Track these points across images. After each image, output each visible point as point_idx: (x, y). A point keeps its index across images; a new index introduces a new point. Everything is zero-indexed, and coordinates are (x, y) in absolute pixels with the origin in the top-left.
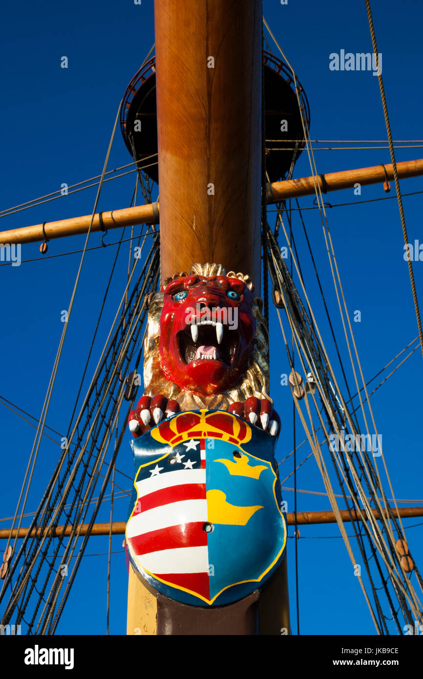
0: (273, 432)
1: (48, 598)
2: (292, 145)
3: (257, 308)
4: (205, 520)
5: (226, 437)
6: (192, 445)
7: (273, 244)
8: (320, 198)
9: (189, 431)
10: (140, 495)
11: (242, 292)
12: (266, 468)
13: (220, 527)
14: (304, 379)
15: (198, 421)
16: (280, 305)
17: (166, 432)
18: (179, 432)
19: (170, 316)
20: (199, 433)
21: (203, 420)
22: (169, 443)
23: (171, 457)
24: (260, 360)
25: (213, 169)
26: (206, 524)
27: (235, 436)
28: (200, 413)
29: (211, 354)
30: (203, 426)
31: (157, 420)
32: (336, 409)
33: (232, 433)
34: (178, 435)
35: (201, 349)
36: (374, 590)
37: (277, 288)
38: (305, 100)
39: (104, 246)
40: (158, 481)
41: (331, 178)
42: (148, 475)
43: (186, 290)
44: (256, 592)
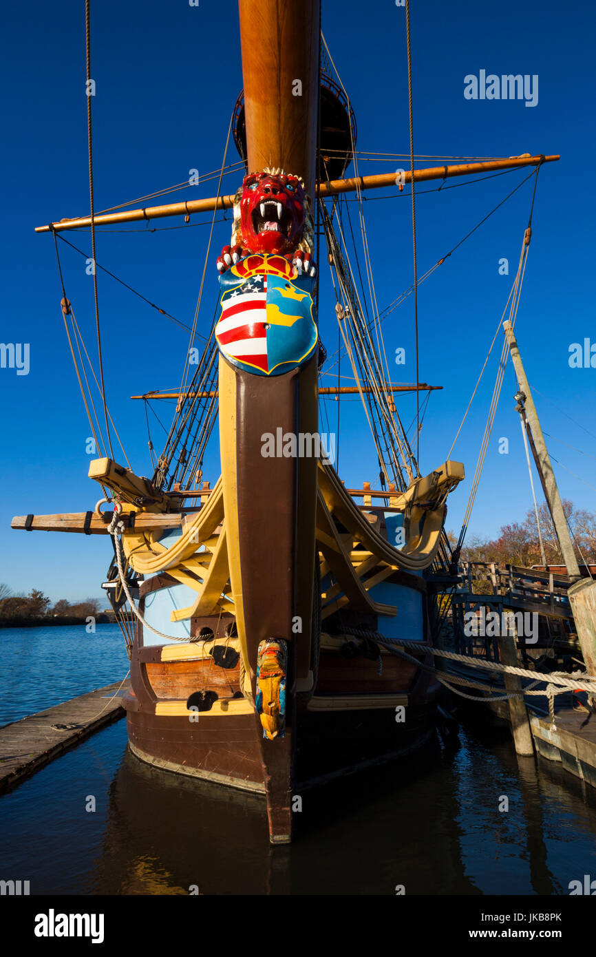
0: (312, 274)
1: (203, 424)
2: (344, 155)
3: (307, 202)
4: (265, 321)
5: (281, 274)
6: (258, 278)
7: (329, 225)
8: (359, 194)
9: (257, 269)
10: (224, 310)
11: (297, 186)
12: (306, 296)
13: (274, 326)
14: (344, 308)
15: (262, 262)
16: (332, 264)
17: (241, 270)
18: (250, 269)
19: (246, 202)
20: (263, 271)
21: (265, 262)
22: (243, 277)
23: (244, 286)
24: (308, 238)
25: (282, 114)
26: (265, 324)
27: (287, 275)
28: (263, 256)
29: (274, 227)
30: (265, 266)
31: (235, 261)
32: (361, 327)
33: (285, 273)
34: (249, 271)
35: (267, 224)
36: (374, 423)
37: (330, 252)
38: (354, 121)
39: (226, 220)
40: (236, 300)
41: (367, 179)
42: (230, 297)
43: (258, 182)
44: (297, 369)
